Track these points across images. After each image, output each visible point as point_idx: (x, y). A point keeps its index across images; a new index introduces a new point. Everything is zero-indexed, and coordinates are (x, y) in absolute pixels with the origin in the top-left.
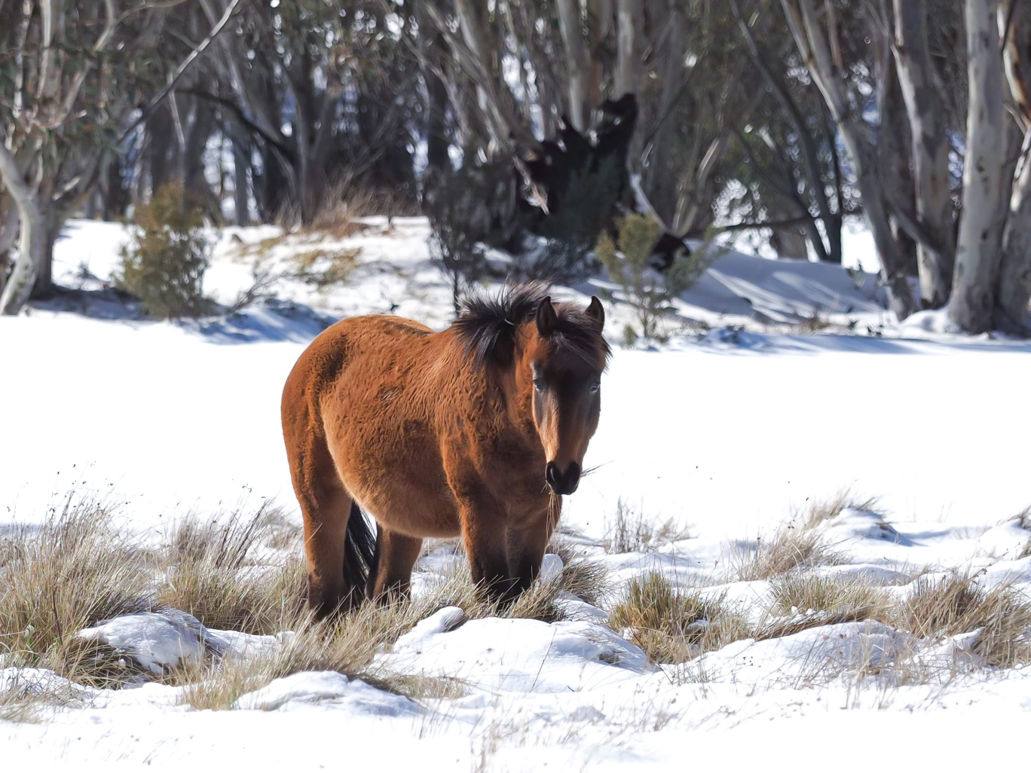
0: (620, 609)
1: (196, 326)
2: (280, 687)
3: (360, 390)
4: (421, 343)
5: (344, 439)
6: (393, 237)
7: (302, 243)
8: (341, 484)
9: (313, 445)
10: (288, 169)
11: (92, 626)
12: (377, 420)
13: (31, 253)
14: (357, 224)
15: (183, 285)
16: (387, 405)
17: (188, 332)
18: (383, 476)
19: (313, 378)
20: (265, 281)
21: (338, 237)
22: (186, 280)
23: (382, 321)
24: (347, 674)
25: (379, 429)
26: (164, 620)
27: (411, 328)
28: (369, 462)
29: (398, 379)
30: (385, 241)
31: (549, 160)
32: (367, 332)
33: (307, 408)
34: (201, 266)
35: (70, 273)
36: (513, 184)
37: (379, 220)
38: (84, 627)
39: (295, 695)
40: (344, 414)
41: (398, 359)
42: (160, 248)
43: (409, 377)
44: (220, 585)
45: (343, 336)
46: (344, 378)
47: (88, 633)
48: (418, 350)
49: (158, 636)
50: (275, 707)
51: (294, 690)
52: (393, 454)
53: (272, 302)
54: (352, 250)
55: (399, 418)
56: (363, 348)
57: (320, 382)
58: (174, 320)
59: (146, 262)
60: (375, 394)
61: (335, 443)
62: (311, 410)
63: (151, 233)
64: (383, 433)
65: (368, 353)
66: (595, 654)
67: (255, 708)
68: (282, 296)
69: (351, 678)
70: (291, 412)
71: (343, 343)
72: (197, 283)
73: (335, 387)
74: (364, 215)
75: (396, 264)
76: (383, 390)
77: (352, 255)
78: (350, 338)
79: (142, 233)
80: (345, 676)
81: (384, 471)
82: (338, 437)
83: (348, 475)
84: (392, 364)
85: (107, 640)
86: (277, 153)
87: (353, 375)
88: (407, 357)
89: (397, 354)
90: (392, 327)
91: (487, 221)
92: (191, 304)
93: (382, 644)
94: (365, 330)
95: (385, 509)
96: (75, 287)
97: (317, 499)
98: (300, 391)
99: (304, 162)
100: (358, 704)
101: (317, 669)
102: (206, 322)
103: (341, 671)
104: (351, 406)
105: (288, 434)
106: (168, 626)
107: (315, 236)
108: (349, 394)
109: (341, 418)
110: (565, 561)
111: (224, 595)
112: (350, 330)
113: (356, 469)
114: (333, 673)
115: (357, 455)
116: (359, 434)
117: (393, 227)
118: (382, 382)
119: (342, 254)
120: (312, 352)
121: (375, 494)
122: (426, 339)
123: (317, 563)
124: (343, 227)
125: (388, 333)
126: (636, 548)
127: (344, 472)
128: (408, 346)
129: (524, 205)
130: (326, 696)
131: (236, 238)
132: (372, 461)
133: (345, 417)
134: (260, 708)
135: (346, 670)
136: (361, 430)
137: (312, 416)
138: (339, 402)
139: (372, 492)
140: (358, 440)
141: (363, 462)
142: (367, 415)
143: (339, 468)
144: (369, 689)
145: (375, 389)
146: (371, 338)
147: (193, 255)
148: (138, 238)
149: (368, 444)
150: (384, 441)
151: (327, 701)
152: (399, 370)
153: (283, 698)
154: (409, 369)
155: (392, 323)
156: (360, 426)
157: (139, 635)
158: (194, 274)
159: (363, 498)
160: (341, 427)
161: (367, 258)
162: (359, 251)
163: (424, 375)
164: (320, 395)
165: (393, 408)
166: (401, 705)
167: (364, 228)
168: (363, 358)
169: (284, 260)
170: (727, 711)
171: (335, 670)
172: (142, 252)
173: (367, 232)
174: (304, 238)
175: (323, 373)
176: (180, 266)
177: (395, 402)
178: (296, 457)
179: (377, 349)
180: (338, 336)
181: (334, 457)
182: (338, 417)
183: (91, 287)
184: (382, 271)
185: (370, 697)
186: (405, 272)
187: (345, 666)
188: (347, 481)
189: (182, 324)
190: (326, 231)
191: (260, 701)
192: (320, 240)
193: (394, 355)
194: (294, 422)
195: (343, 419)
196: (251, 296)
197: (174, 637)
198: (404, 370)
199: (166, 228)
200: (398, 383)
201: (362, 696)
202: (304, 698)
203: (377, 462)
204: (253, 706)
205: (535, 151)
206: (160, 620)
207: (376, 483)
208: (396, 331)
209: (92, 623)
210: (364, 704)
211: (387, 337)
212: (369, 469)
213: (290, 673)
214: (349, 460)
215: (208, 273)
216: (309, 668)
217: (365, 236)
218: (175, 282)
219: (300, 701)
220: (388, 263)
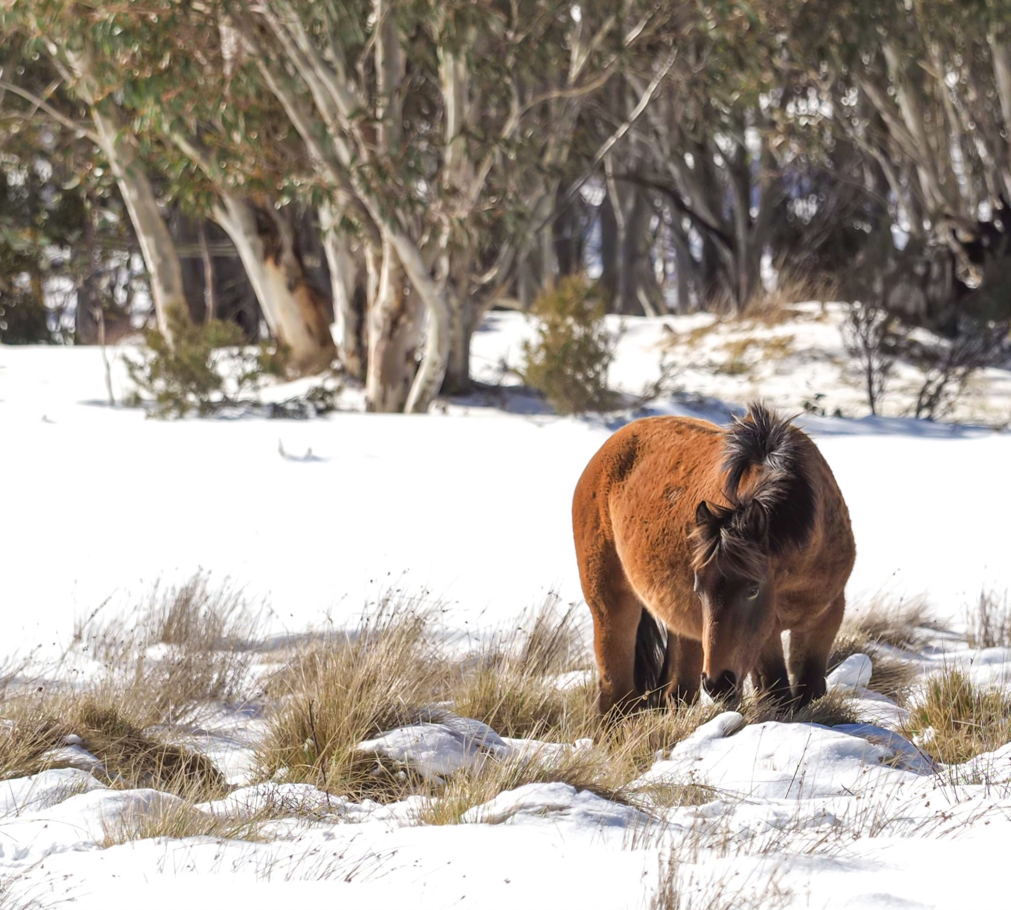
0: (920, 710)
1: (602, 421)
2: (507, 800)
3: (647, 489)
4: (708, 442)
5: (631, 540)
6: (827, 323)
7: (733, 331)
8: (629, 586)
9: (602, 548)
10: (727, 255)
11: (371, 738)
12: (661, 520)
13: (439, 349)
14: (790, 311)
15: (588, 380)
16: (671, 506)
17: (592, 428)
18: (668, 577)
19: (604, 480)
20: (673, 372)
21: (770, 324)
22: (591, 374)
23: (674, 422)
24: (575, 785)
25: (664, 530)
26: (445, 731)
27: (702, 428)
28: (655, 564)
29: (683, 478)
30: (818, 327)
31: (986, 241)
32: (659, 432)
33: (598, 511)
34: (605, 360)
35: (489, 367)
36: (948, 266)
37: (812, 307)
38: (364, 739)
39: (522, 807)
40: (631, 514)
41: (685, 457)
42: (563, 341)
43: (692, 477)
44: (518, 693)
45: (635, 436)
46: (634, 477)
47: (367, 746)
48: (705, 449)
49: (439, 747)
50: (502, 819)
51: (521, 802)
52: (676, 556)
53: (679, 395)
54: (784, 339)
55: (682, 519)
56: (653, 447)
57: (609, 483)
58: (580, 415)
59: (550, 357)
60: (661, 493)
61: (622, 543)
62: (602, 512)
63: (554, 327)
64: (667, 534)
65: (657, 452)
66: (874, 757)
67: (481, 822)
68: (690, 389)
69: (579, 789)
70: (582, 514)
71: (634, 443)
72: (602, 378)
73: (623, 487)
74: (797, 301)
75: (828, 352)
76: (668, 490)
77: (784, 343)
78: (641, 439)
79: (545, 327)
80: (572, 788)
81: (668, 572)
82: (626, 538)
83: (636, 576)
84: (678, 463)
85: (387, 752)
86: (715, 239)
87: (642, 474)
88: (693, 456)
89: (685, 453)
90: (683, 427)
91: (923, 305)
92: (596, 399)
93: (660, 751)
94: (657, 430)
95: (670, 610)
96: (494, 383)
97: (605, 604)
98: (591, 494)
99: (742, 248)
100: (586, 815)
101: (544, 781)
102: (611, 417)
103: (568, 782)
104: (638, 506)
105: (579, 537)
106: (449, 736)
107: (747, 324)
108: (637, 494)
109: (629, 518)
110: (874, 660)
111: (522, 703)
112: (641, 431)
113: (644, 571)
114: (561, 784)
115: (644, 556)
116: (645, 534)
117: (825, 313)
118: (668, 481)
119: (773, 342)
120: (603, 453)
121: (662, 595)
122: (714, 438)
123: (607, 668)
124: (774, 315)
125: (680, 433)
126: (1001, 642)
127: (632, 573)
128: (696, 445)
129: (960, 287)
130: (552, 808)
131: (667, 328)
132: (658, 563)
133: (632, 517)
134: (487, 822)
135: (574, 780)
136: (647, 530)
137: (603, 519)
138: (627, 502)
139: (659, 593)
140: (644, 540)
141: (649, 563)
142: (652, 515)
143: (627, 570)
144: (597, 799)
145: (661, 489)
146: (661, 438)
147: (596, 348)
148: (541, 332)
149: (654, 545)
150: (668, 542)
151: (554, 812)
152: (685, 469)
153: (510, 811)
154: (693, 469)
155: (684, 423)
156: (646, 526)
157: (419, 746)
158: (598, 367)
159: (650, 599)
160: (628, 527)
161: (800, 345)
162: (791, 339)
163: (706, 475)
164: (609, 497)
165: (676, 508)
166: (630, 815)
167: (796, 314)
168: (653, 456)
169: (715, 349)
170: (943, 815)
171: (563, 781)
172: (545, 346)
173: (800, 319)
174: (735, 326)
175: (613, 474)
176: (584, 361)
177: (678, 503)
178: (584, 562)
179: (666, 448)
180: (630, 437)
181: (622, 560)
182: (626, 517)
183: (511, 381)
184: (815, 359)
185: (598, 808)
186: (838, 359)
187: (574, 776)
188: (635, 582)
189: (587, 420)
190: (758, 319)
191: (486, 814)
192: (752, 329)
193: (681, 454)
194: (584, 526)
195: (630, 519)
196: (657, 389)
197: (455, 748)
198: (688, 470)
199: (570, 320)
200: (682, 483)
201: (590, 807)
202: (531, 810)
203: (662, 564)
204: (479, 819)
205: (971, 231)
206: (441, 731)
207: (662, 584)
208: (688, 430)
209: (371, 735)
210: (592, 815)
211: (678, 437)
212: (655, 570)
213: (516, 786)
214: (636, 561)
215: (612, 367)
216: (536, 780)
217: (796, 323)
218: (579, 377)
219: (527, 813)
220: (821, 351)
